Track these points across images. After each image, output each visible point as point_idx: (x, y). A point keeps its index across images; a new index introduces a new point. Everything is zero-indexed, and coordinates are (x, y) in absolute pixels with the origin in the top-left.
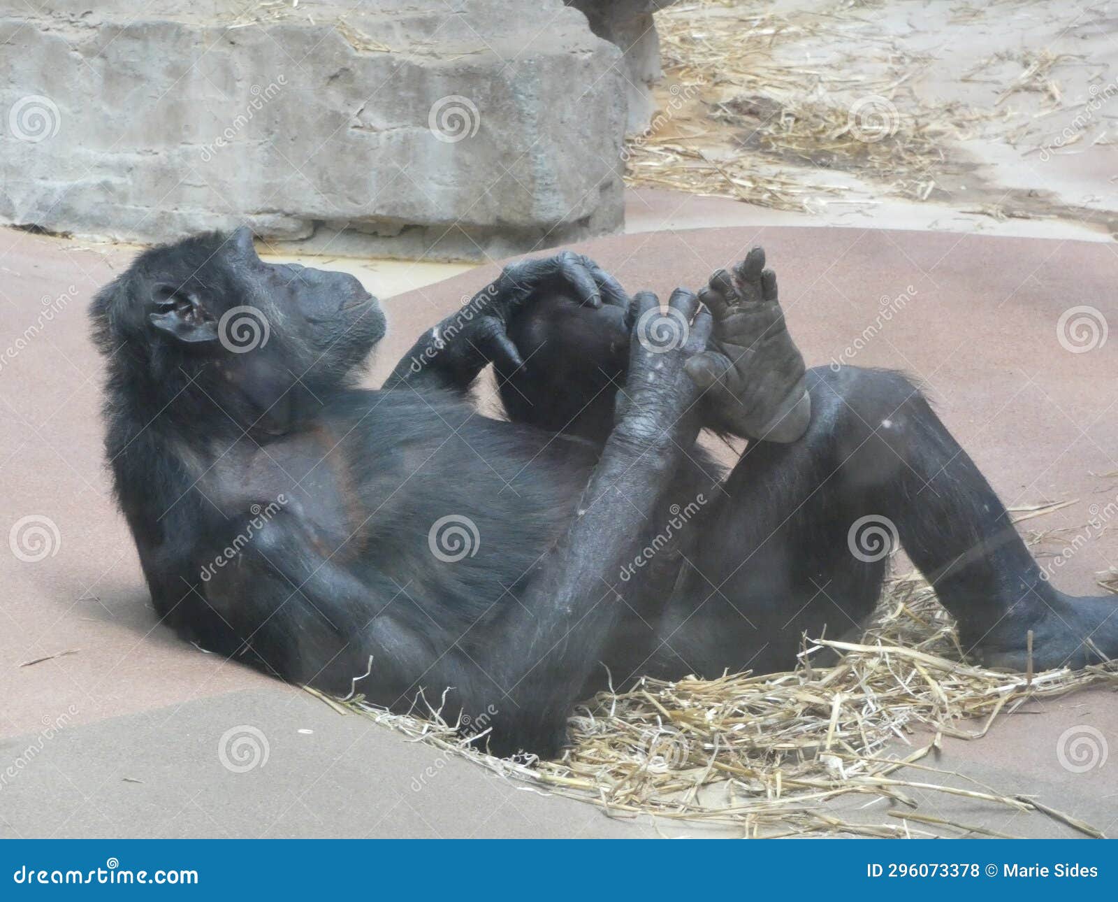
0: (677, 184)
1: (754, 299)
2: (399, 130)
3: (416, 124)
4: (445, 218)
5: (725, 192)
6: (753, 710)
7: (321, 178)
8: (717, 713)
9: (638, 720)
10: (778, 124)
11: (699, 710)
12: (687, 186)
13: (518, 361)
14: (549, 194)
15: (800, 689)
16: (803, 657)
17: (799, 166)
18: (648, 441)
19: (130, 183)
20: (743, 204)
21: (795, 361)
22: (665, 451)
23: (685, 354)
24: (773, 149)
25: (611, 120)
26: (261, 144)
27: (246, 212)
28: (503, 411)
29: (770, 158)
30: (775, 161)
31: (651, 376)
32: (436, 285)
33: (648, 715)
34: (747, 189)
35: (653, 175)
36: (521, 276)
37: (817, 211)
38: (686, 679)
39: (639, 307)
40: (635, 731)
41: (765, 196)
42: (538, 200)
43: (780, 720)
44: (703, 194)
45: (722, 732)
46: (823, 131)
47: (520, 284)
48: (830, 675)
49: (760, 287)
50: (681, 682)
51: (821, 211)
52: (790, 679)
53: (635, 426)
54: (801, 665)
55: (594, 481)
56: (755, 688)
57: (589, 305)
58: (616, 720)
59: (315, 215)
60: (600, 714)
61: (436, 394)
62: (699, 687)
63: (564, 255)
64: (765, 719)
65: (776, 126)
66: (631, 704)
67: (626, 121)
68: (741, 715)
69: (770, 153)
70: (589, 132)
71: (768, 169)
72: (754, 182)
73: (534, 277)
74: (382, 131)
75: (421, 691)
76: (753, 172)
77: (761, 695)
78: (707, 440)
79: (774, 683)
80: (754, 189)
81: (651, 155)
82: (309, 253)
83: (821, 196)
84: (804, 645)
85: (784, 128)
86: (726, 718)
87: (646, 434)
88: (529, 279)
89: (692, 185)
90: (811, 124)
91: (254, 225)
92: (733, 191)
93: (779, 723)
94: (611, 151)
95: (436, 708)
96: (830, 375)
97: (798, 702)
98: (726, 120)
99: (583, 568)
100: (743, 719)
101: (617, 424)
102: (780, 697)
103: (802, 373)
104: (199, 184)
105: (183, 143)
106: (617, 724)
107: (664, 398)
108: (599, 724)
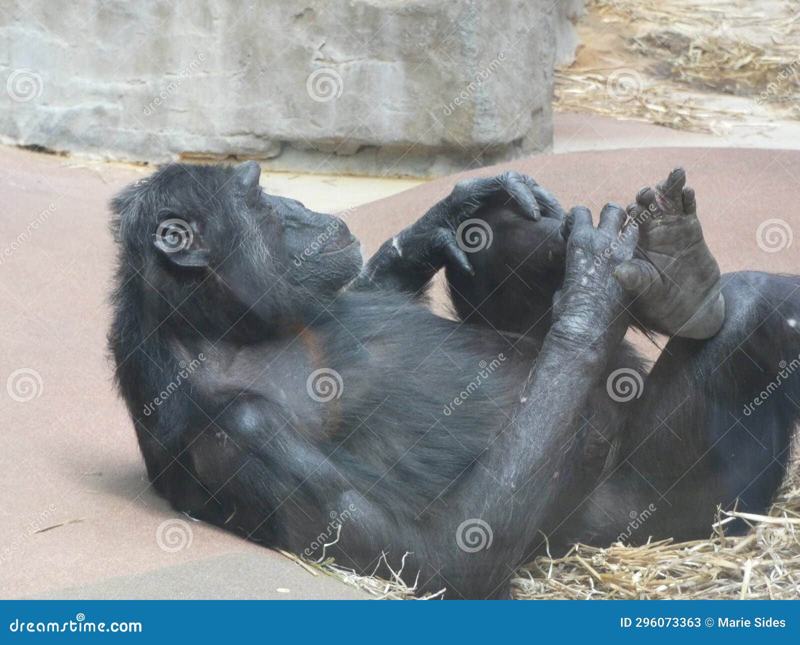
0: (599, 109)
1: (675, 214)
2: (355, 62)
3: (371, 57)
4: (396, 139)
5: (641, 116)
6: (673, 573)
7: (287, 104)
8: (642, 576)
9: (572, 582)
10: (687, 56)
11: (626, 573)
12: (607, 111)
13: (467, 267)
14: (487, 119)
15: (715, 555)
16: (718, 527)
17: (706, 93)
18: (582, 339)
19: (121, 108)
20: (658, 127)
21: (711, 267)
22: (597, 347)
23: (615, 261)
24: (683, 78)
25: (541, 53)
26: (235, 74)
27: (222, 134)
28: (454, 310)
29: (680, 86)
30: (685, 88)
31: (585, 281)
32: (390, 198)
33: (582, 577)
34: (660, 114)
35: (578, 102)
36: (470, 192)
37: (722, 133)
38: (615, 546)
39: (574, 221)
40: (570, 592)
41: (676, 120)
42: (478, 124)
43: (698, 583)
44: (621, 118)
45: (647, 592)
46: (727, 62)
47: (469, 199)
48: (741, 542)
49: (680, 203)
50: (611, 549)
51: (726, 133)
52: (706, 547)
53: (570, 324)
54: (716, 534)
55: (534, 373)
56: (676, 554)
57: (529, 218)
58: (553, 582)
59: (282, 136)
60: (538, 575)
61: (395, 296)
62: (626, 553)
63: (508, 174)
64: (684, 582)
65: (685, 58)
66: (565, 568)
67: (555, 54)
68: (664, 578)
69: (680, 81)
70: (522, 64)
71: (679, 96)
72: (666, 107)
73: (481, 194)
74: (341, 63)
75: (384, 555)
76: (666, 99)
77: (680, 561)
78: (634, 337)
79: (691, 550)
80: (667, 114)
81: (575, 83)
82: (277, 170)
83: (726, 119)
84: (719, 516)
85: (692, 60)
86: (650, 581)
87: (580, 331)
88: (477, 195)
89: (612, 110)
90: (716, 56)
91: (229, 145)
92: (648, 115)
93: (697, 585)
94: (542, 80)
95: (396, 571)
96: (742, 280)
97: (713, 566)
98: (642, 53)
99: (525, 449)
100: (665, 581)
101: (554, 322)
102: (698, 562)
103: (717, 278)
104: (182, 109)
105: (168, 73)
106: (554, 585)
107: (596, 300)
108: (538, 585)
